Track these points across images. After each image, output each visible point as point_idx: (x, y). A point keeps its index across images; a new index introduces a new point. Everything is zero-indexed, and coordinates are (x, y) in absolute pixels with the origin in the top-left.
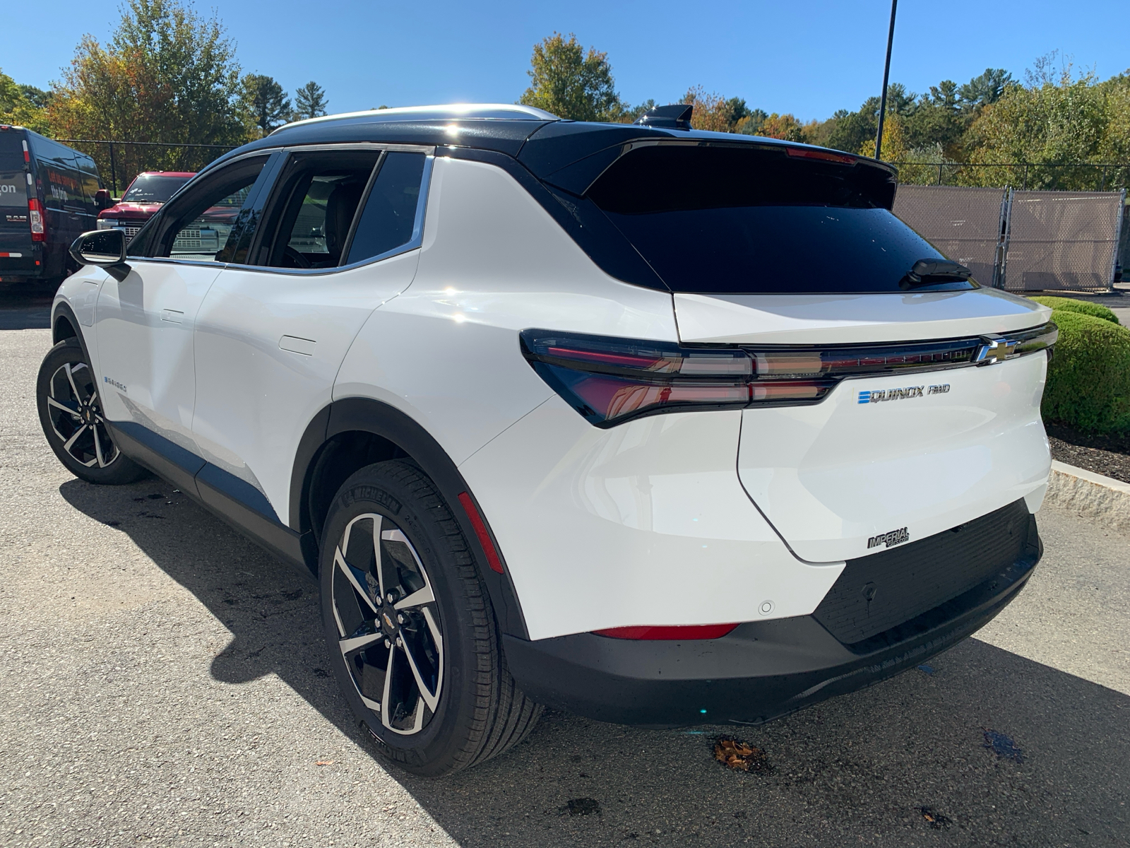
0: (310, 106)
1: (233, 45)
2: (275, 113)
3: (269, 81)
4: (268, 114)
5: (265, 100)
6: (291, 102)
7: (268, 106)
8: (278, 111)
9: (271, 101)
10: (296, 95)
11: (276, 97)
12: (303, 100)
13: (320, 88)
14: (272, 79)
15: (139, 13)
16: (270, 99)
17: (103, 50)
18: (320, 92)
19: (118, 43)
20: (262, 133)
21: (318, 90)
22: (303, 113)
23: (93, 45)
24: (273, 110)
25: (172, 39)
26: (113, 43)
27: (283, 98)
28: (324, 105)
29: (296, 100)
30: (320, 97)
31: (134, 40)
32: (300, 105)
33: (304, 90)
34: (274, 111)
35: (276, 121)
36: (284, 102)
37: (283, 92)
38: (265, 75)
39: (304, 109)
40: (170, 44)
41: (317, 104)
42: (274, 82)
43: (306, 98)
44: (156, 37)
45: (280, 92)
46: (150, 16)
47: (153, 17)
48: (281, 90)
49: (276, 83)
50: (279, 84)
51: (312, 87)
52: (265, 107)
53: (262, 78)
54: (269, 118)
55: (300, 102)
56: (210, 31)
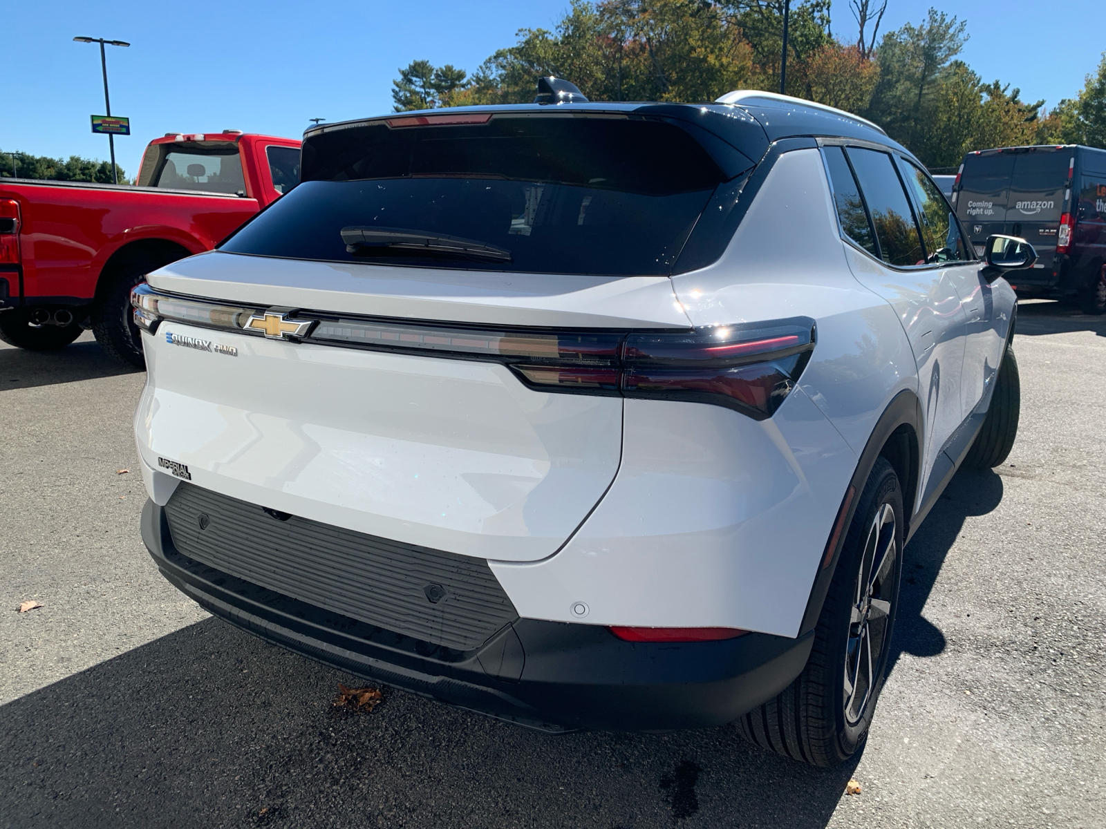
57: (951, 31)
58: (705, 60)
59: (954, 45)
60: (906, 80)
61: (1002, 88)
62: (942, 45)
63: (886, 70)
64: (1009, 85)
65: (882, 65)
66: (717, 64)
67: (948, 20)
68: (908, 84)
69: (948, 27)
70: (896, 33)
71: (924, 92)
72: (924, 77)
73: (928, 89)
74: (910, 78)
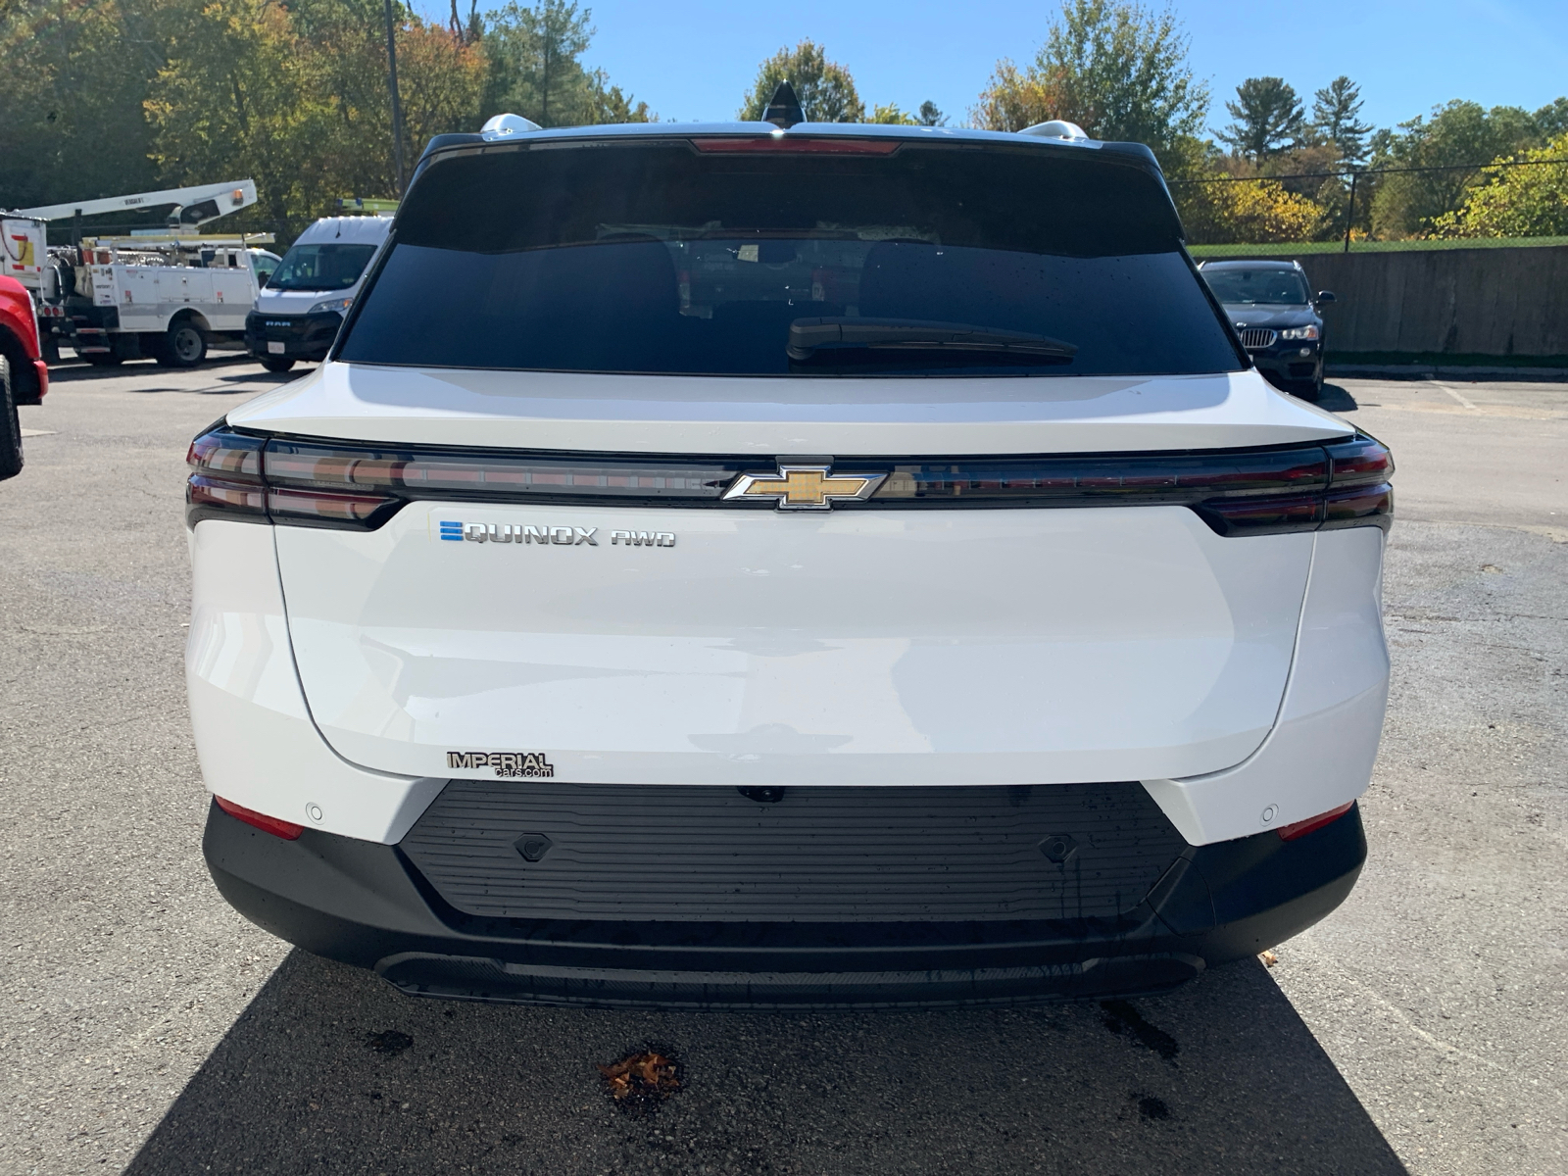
0: (1334, 113)
1: (1186, 43)
2: (1279, 129)
3: (1277, 83)
4: (1268, 132)
5: (1268, 111)
6: (1305, 111)
7: (1271, 120)
8: (1284, 125)
9: (1276, 112)
10: (1314, 100)
11: (1284, 106)
12: (1324, 106)
13: (1354, 84)
14: (1281, 80)
15: (1072, 21)
16: (1275, 109)
17: (1021, 76)
18: (1352, 91)
19: (1041, 64)
20: (1255, 159)
21: (1349, 88)
22: (1322, 125)
23: (1009, 71)
24: (1276, 125)
25: (1110, 49)
26: (1034, 64)
27: (1294, 106)
28: (1355, 110)
29: (1314, 107)
30: (1352, 97)
31: (1060, 55)
32: (1319, 114)
33: (1328, 92)
34: (1278, 126)
35: (1279, 142)
36: (1294, 111)
37: (1295, 98)
38: (1272, 76)
39: (1324, 118)
40: (1106, 54)
41: (1345, 108)
42: (1284, 84)
43: (1329, 102)
44: (1089, 47)
45: (1291, 98)
46: (1085, 21)
47: (1088, 23)
48: (1293, 95)
49: (1287, 86)
50: (1292, 87)
51: (1341, 84)
52: (1266, 122)
53: (1267, 80)
54: (1268, 138)
55: (1320, 109)
56: (1158, 29)
57: (574, 19)
58: (225, 24)
59: (579, 39)
60: (525, 80)
61: (625, 100)
62: (564, 38)
63: (498, 65)
64: (632, 96)
65: (491, 57)
66: (247, 34)
67: (568, 6)
68: (528, 85)
69: (569, 14)
70: (499, 12)
71: (551, 98)
72: (546, 79)
73: (554, 95)
74: (530, 77)
